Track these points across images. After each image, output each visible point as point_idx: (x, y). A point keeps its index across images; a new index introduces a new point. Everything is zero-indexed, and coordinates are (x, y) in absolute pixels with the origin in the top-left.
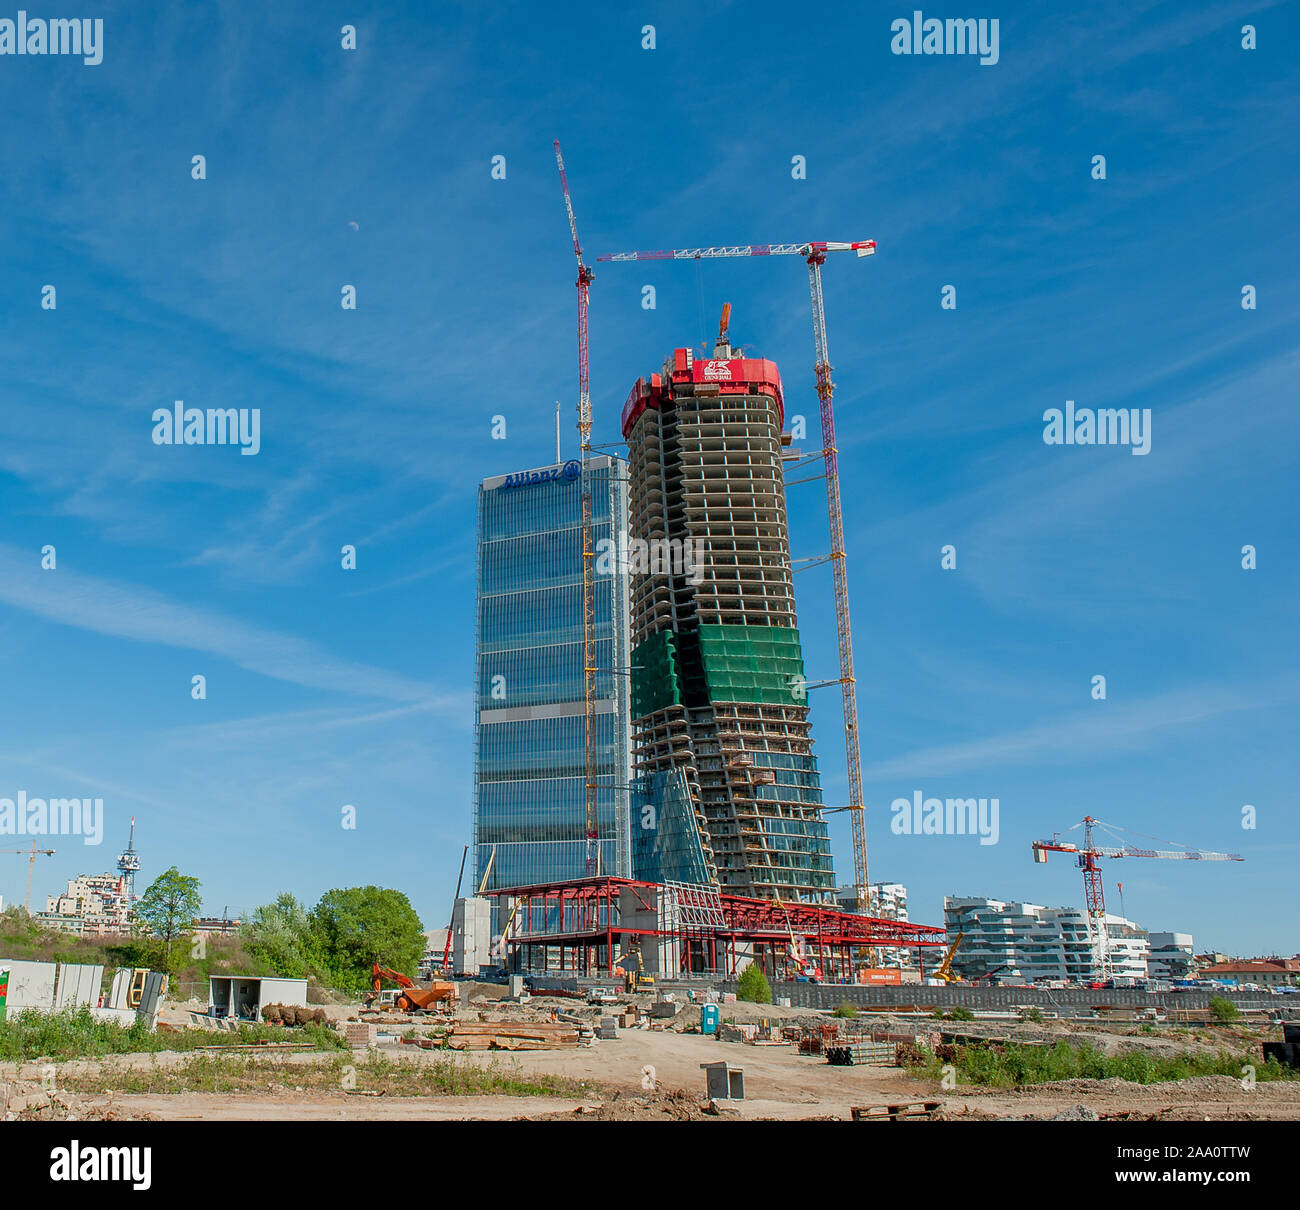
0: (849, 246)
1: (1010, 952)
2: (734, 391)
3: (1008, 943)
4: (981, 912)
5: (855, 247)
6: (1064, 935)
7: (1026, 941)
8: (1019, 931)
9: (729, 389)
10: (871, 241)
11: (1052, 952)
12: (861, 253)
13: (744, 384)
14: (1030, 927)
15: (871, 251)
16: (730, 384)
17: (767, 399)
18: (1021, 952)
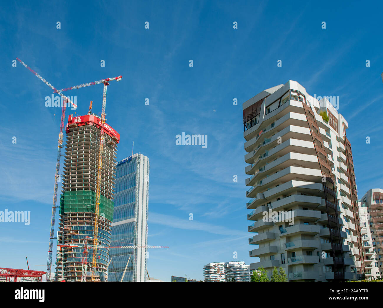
0: (115, 78)
1: (238, 278)
2: (82, 125)
3: (238, 276)
4: (233, 267)
5: (116, 79)
6: (250, 273)
7: (242, 275)
8: (241, 272)
9: (80, 125)
10: (121, 76)
11: (247, 277)
12: (118, 80)
13: (83, 123)
14: (243, 271)
15: (121, 79)
16: (80, 123)
17: (91, 126)
18: (241, 278)
